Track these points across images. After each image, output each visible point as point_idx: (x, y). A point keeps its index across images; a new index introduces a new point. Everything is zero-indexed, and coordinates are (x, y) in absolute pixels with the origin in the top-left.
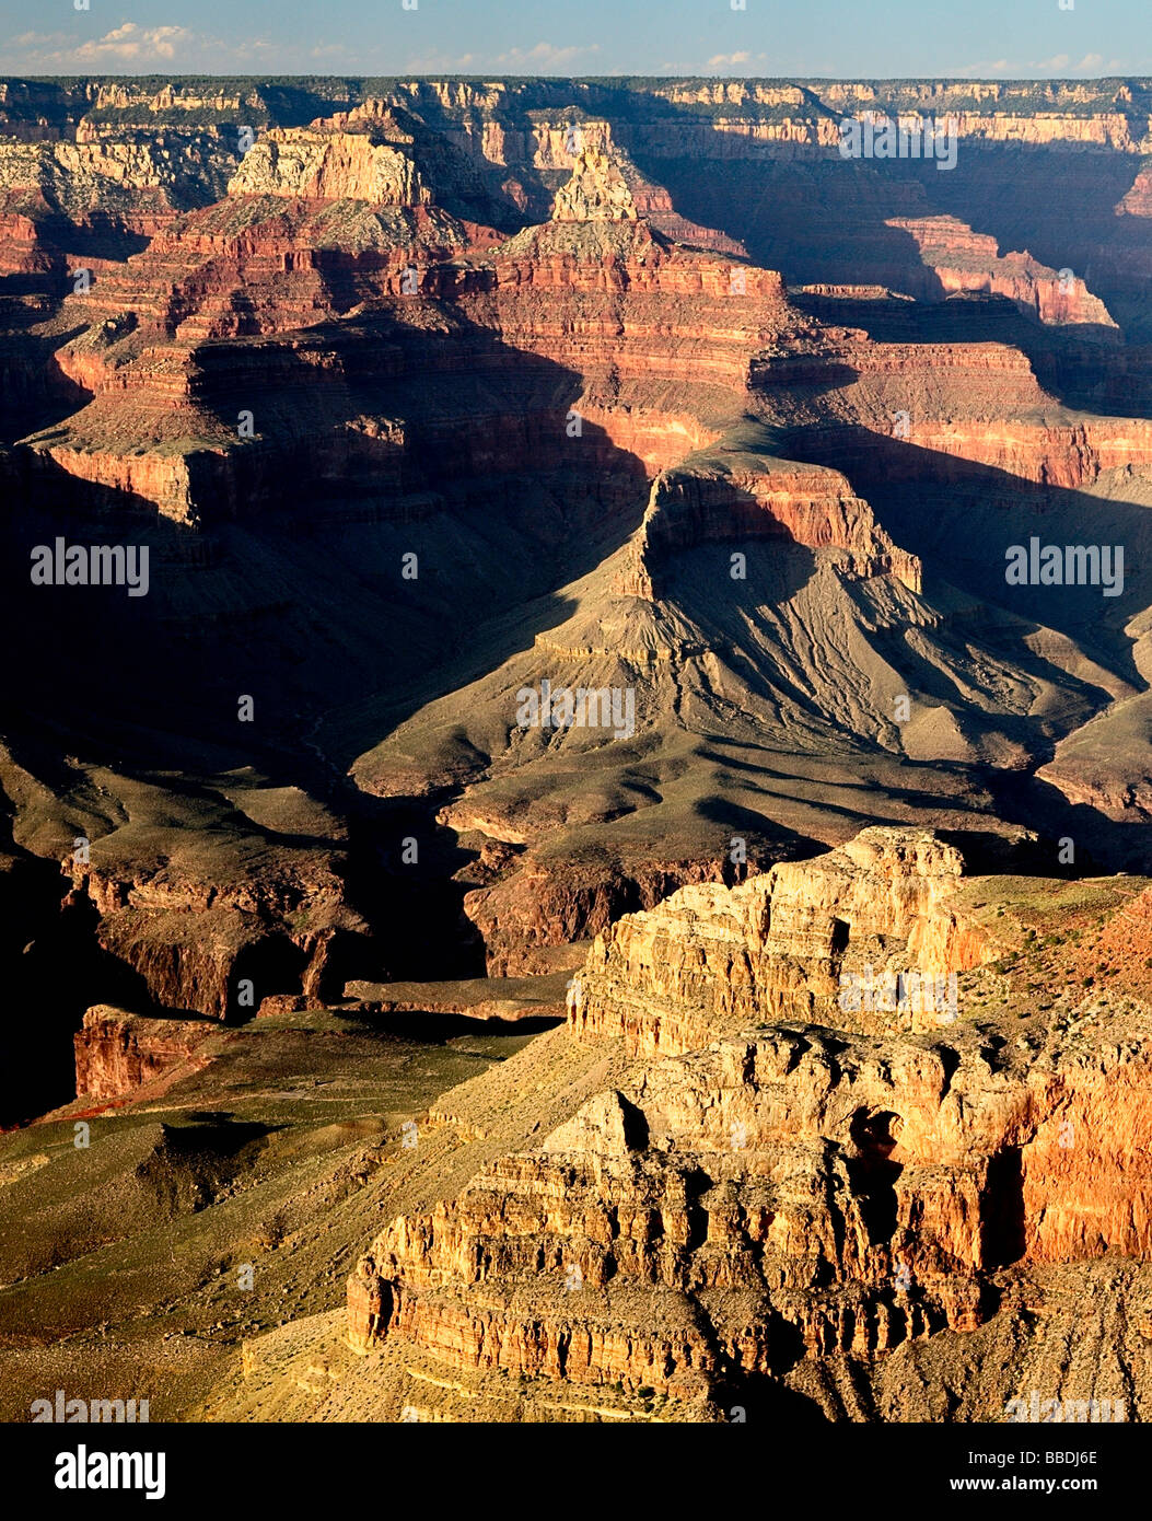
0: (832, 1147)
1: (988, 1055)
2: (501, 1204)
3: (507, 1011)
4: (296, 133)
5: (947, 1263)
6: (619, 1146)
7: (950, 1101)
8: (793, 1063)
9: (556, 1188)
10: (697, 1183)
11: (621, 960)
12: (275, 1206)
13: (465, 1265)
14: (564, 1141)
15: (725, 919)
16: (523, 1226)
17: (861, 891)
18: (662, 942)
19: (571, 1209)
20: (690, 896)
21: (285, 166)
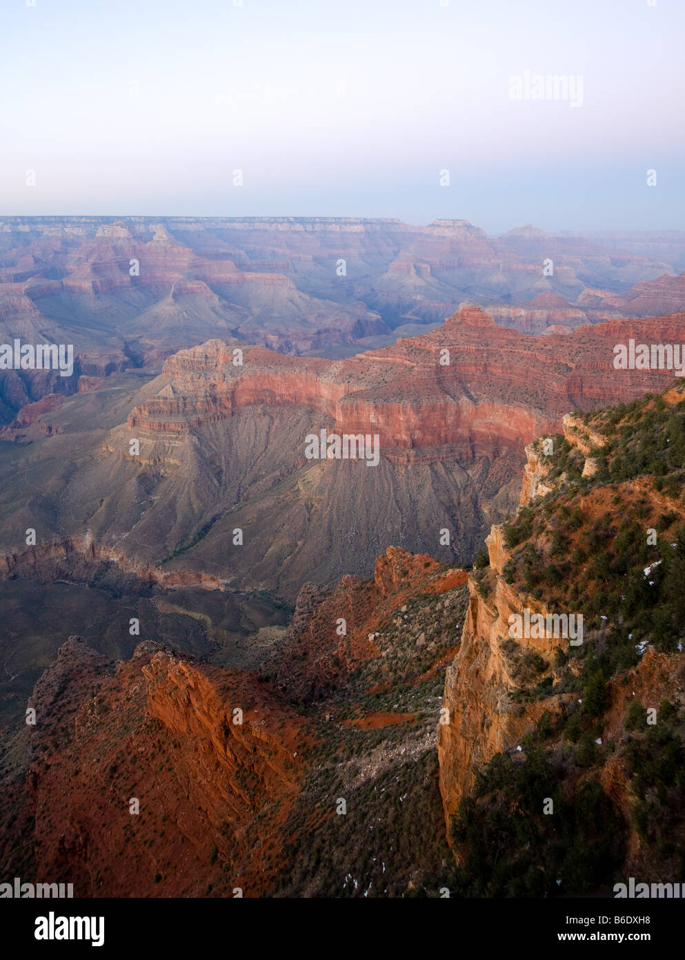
0: (206, 391)
1: (231, 374)
2: (153, 404)
3: (153, 372)
4: (107, 226)
5: (226, 408)
6: (171, 393)
7: (225, 382)
8: (199, 378)
9: (161, 401)
10: (184, 399)
11: (170, 362)
12: (115, 407)
13: (147, 414)
14: (162, 393)
15: (187, 355)
16: (156, 407)
17: (210, 350)
18: (177, 359)
19: (164, 403)
20: (181, 352)
21: (105, 231)
